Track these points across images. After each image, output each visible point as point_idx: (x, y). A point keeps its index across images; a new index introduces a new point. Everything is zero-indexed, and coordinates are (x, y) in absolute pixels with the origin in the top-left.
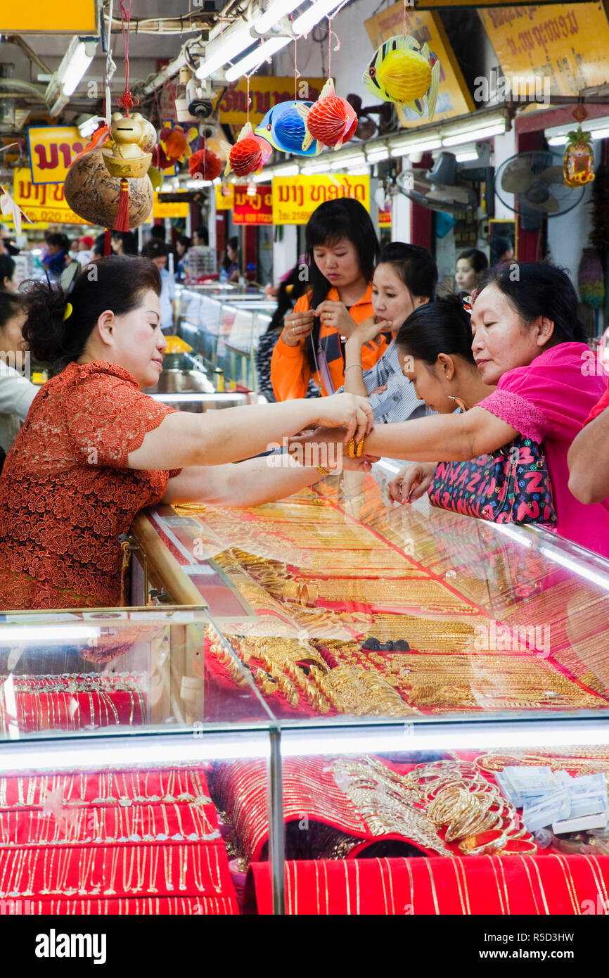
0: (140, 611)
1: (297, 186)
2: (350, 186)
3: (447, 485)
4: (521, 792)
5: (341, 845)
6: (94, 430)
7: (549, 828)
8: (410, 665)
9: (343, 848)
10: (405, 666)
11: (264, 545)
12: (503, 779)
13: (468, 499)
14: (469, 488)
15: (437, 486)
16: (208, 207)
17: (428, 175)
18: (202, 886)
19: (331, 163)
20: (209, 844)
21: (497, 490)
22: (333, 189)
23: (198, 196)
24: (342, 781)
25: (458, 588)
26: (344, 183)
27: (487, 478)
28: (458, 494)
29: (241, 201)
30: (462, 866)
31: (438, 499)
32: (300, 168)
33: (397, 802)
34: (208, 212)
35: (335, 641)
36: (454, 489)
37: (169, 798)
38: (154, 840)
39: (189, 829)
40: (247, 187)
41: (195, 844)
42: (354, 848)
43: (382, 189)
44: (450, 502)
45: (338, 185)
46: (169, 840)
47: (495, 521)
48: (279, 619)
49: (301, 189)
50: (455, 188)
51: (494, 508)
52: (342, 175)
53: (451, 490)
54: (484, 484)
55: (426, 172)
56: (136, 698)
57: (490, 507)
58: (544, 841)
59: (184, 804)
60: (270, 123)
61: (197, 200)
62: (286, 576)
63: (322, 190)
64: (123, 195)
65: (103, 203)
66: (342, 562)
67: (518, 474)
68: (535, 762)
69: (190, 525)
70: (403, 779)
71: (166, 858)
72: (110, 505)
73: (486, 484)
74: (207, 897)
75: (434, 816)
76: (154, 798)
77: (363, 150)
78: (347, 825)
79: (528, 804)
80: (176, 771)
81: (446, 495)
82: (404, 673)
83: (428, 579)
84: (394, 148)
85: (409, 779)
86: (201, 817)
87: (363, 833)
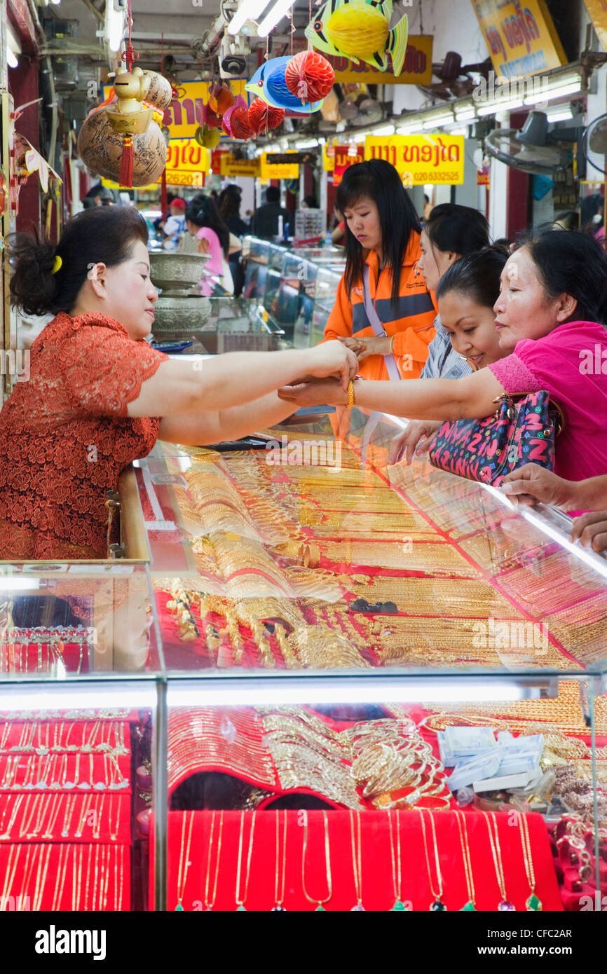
0: (81, 564)
1: (390, 146)
2: (444, 147)
3: (449, 445)
4: (455, 752)
5: (253, 798)
6: (91, 382)
7: (471, 786)
8: (393, 627)
9: (253, 801)
10: (388, 627)
11: (287, 507)
12: (444, 738)
13: (469, 459)
14: (470, 448)
15: (439, 444)
16: (319, 168)
17: (518, 135)
18: (98, 834)
19: (424, 122)
20: (116, 793)
21: (498, 452)
22: (427, 150)
23: (307, 157)
24: (228, 732)
25: (470, 553)
26: (438, 144)
27: (488, 438)
28: (458, 454)
29: (342, 162)
30: (359, 819)
31: (438, 456)
32: (396, 128)
33: (321, 758)
34: (320, 174)
35: (322, 601)
36: (455, 449)
37: (86, 748)
38: (60, 788)
39: (99, 777)
40: (348, 148)
41: (101, 793)
42: (263, 801)
43: (481, 150)
44: (449, 461)
45: (432, 146)
46: (76, 788)
47: (492, 484)
48: (264, 579)
49: (394, 149)
50: (543, 149)
51: (493, 471)
52: (438, 135)
53: (452, 449)
54: (485, 444)
55: (515, 133)
56: (85, 652)
57: (488, 468)
58: (465, 799)
59: (99, 755)
60: (262, 78)
61: (308, 160)
62: (298, 537)
63: (415, 150)
64: (127, 151)
65: (109, 160)
66: (361, 525)
67: (523, 439)
68: (484, 723)
69: (176, 482)
70: (337, 736)
71: (68, 805)
72: (109, 458)
73: (487, 445)
74: (101, 844)
75: (358, 772)
76: (72, 748)
77: (452, 110)
78: (257, 778)
79: (461, 763)
80: (102, 722)
81: (447, 454)
82: (384, 635)
83: (444, 543)
84: (481, 107)
85: (345, 736)
86: (113, 767)
87: (271, 786)
